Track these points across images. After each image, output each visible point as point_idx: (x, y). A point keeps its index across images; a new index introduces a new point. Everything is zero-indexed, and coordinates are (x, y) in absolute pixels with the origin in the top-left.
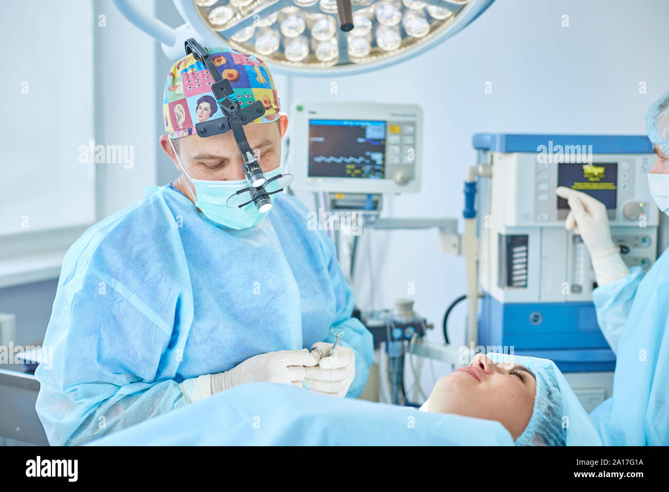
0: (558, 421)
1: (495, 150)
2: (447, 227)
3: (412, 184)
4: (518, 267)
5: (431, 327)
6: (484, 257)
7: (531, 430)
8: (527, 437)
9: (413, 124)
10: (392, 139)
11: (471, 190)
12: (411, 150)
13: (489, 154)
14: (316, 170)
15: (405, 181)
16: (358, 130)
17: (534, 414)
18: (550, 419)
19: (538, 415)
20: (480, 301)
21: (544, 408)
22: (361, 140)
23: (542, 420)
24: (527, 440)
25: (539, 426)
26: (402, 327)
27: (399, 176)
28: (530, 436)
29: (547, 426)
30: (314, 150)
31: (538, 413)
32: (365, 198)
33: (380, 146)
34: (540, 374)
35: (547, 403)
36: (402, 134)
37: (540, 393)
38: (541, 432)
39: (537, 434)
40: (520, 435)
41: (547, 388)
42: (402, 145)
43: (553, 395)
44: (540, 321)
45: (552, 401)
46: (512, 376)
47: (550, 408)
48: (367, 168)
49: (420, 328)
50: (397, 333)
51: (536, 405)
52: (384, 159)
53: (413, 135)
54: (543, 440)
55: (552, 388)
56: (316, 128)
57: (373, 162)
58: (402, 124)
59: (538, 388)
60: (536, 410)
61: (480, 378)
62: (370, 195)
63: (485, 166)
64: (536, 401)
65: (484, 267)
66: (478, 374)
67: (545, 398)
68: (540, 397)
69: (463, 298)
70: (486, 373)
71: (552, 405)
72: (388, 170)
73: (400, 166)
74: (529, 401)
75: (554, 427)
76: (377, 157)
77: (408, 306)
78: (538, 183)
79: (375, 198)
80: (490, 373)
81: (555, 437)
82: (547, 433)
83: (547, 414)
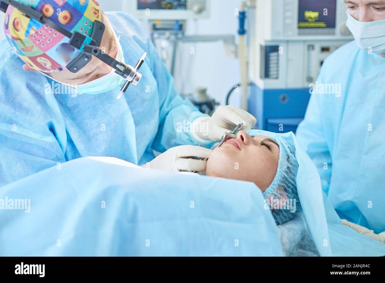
0: (293, 176)
2: (228, 40)
3: (204, 13)
4: (272, 66)
5: (218, 104)
6: (251, 60)
7: (276, 183)
8: (273, 188)
11: (242, 17)
14: (142, 5)
15: (200, 11)
17: (278, 172)
18: (288, 175)
19: (280, 173)
20: (249, 88)
21: (285, 168)
23: (284, 176)
24: (273, 190)
25: (281, 180)
27: (196, 8)
28: (275, 187)
29: (287, 180)
31: (280, 171)
32: (175, 23)
34: (282, 144)
35: (287, 164)
37: (282, 157)
38: (282, 184)
39: (279, 185)
40: (268, 186)
41: (286, 153)
43: (291, 159)
44: (287, 101)
45: (290, 162)
46: (263, 146)
47: (288, 168)
48: (175, 3)
49: (211, 105)
51: (279, 166)
54: (283, 189)
55: (290, 154)
59: (280, 154)
60: (279, 169)
61: (240, 148)
62: (177, 21)
63: (251, 1)
64: (279, 163)
65: (251, 66)
66: (239, 145)
67: (285, 161)
68: (282, 160)
69: (239, 85)
70: (245, 144)
71: (290, 166)
72: (189, 4)
73: (197, 1)
74: (275, 163)
75: (291, 180)
77: (203, 92)
78: (285, 12)
79: (180, 23)
80: (247, 144)
81: (292, 187)
82: (287, 185)
83: (286, 172)
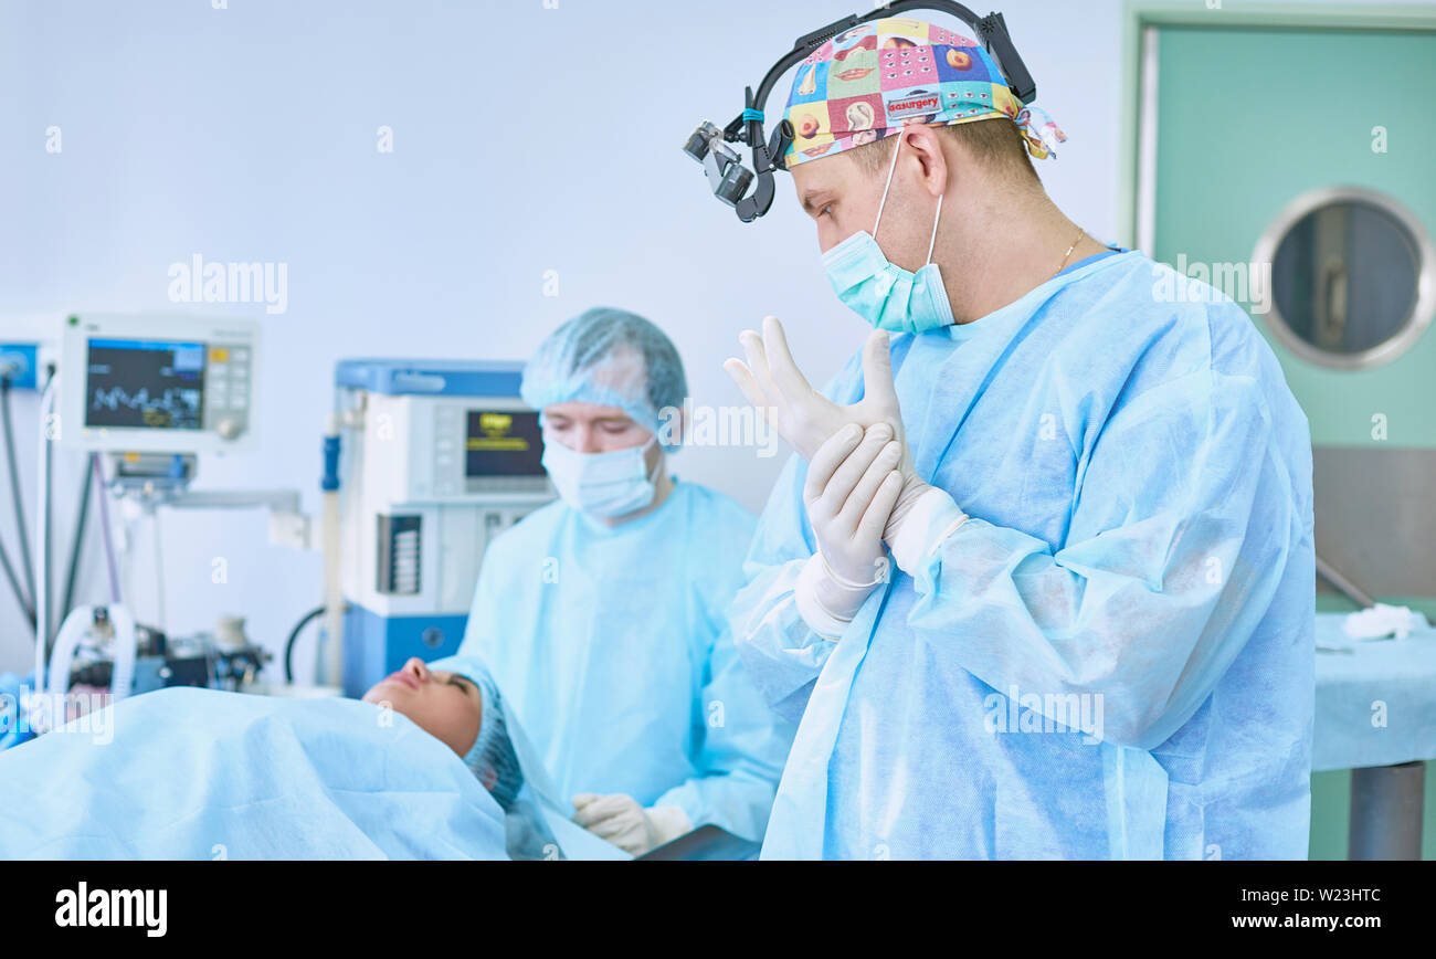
1: (373, 389)
2: (281, 503)
3: (244, 440)
4: (405, 565)
5: (269, 658)
6: (349, 550)
9: (247, 348)
10: (215, 371)
11: (333, 449)
12: (241, 387)
13: (358, 395)
14: (97, 416)
15: (235, 434)
16: (163, 355)
20: (344, 617)
22: (166, 372)
23: (494, 735)
26: (229, 658)
27: (225, 426)
30: (94, 383)
32: (171, 460)
33: (196, 381)
35: (496, 715)
36: (230, 363)
37: (487, 704)
39: (488, 751)
42: (229, 379)
43: (501, 706)
44: (439, 643)
45: (501, 711)
46: (452, 686)
47: (499, 720)
48: (176, 415)
49: (255, 658)
50: (222, 668)
51: (483, 717)
52: (202, 401)
53: (247, 365)
56: (99, 353)
57: (185, 406)
58: (230, 349)
59: (483, 698)
60: (485, 724)
61: (417, 688)
62: (178, 457)
63: (354, 412)
64: (483, 713)
65: (349, 565)
67: (493, 710)
68: (486, 708)
69: (320, 612)
70: (422, 681)
71: (502, 717)
72: (208, 416)
73: (228, 411)
76: (191, 397)
77: (238, 626)
78: (437, 439)
79: (185, 460)
80: (427, 682)
